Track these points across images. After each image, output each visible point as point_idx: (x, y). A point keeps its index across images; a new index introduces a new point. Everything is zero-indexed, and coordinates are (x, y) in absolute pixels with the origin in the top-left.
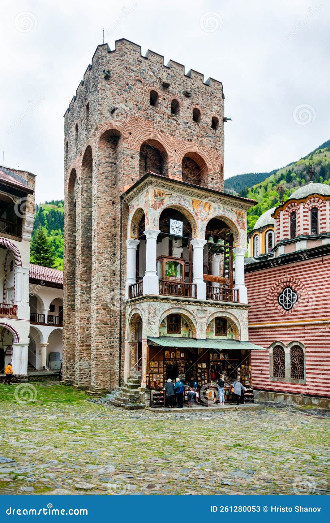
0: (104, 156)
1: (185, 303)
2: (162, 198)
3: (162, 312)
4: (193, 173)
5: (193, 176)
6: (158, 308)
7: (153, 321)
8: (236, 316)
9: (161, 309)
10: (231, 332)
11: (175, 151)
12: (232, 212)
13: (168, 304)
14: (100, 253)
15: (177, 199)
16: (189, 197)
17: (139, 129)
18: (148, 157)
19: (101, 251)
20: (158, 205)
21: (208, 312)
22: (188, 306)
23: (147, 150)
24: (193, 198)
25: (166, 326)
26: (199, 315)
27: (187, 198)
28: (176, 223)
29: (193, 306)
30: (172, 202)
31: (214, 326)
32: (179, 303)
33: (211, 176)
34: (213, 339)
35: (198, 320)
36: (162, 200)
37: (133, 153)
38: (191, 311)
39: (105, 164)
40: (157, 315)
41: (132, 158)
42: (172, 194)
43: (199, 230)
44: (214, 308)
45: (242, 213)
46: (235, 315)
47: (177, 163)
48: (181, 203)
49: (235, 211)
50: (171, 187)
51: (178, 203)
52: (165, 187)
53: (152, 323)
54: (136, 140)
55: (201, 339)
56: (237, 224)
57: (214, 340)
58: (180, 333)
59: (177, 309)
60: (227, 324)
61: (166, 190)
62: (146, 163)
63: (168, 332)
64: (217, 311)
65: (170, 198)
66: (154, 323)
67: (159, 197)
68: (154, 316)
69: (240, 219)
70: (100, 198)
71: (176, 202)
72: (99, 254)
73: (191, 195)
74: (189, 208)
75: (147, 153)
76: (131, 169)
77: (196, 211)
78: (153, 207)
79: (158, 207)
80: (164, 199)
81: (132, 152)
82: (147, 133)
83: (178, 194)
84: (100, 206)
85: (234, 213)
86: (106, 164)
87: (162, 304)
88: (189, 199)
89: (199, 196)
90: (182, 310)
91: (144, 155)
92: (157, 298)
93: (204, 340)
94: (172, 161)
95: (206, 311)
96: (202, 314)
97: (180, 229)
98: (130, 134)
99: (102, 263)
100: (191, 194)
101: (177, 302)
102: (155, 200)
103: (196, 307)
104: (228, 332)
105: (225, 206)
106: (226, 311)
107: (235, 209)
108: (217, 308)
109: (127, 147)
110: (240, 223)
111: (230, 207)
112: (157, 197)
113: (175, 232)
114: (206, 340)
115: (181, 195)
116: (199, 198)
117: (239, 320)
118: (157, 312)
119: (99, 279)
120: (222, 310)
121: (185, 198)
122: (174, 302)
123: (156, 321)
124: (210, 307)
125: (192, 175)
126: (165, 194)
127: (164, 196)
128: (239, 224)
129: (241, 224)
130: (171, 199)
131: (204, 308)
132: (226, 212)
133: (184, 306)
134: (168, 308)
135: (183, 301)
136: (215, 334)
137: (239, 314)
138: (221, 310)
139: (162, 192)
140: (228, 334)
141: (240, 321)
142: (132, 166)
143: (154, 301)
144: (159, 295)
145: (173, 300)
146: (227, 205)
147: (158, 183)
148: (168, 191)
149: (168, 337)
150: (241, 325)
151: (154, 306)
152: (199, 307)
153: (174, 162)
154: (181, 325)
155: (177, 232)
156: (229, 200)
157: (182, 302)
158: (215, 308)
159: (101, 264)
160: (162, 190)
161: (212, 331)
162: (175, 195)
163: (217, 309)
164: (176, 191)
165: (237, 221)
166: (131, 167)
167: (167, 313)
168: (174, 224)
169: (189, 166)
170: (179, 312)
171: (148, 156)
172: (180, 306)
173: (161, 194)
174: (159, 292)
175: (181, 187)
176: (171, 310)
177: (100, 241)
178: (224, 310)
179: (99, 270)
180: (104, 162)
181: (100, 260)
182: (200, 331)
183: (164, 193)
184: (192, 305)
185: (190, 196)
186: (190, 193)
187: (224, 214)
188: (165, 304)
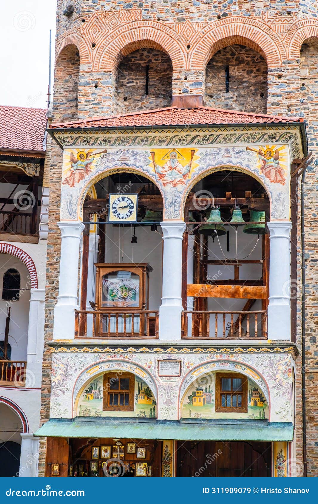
0: (64, 92)
1: (129, 350)
2: (86, 162)
3: (81, 371)
4: (255, 69)
5: (256, 77)
6: (71, 363)
7: (61, 388)
8: (256, 368)
9: (78, 366)
10: (259, 404)
11: (189, 47)
12: (248, 154)
13: (93, 355)
14: (52, 265)
15: (117, 157)
16: (144, 147)
17: (110, 32)
18: (152, 68)
19: (55, 261)
20: (77, 176)
21: (185, 365)
22: (138, 355)
23: (151, 55)
24: (153, 147)
25: (102, 396)
26: (162, 373)
27: (138, 151)
28: (121, 200)
29: (147, 354)
30: (107, 164)
31: (214, 393)
32: (116, 350)
33: (276, 70)
34: (210, 420)
35: (160, 381)
36: (87, 165)
37: (98, 77)
38: (144, 366)
39: (67, 105)
40: (69, 377)
41: (96, 87)
42: (108, 151)
43: (167, 205)
44: (199, 356)
45: (274, 150)
46: (254, 366)
47: (191, 68)
48: (127, 162)
49: (258, 150)
50: (101, 139)
51: (120, 163)
52: (92, 142)
53: (59, 392)
54: (105, 52)
55: (165, 421)
56: (263, 175)
57: (212, 422)
58: (132, 409)
59: (114, 363)
60: (249, 386)
61: (94, 147)
62: (147, 80)
63: (105, 409)
64: (206, 361)
65: (102, 158)
66: (64, 392)
67: (79, 162)
68: (64, 380)
69: (271, 162)
70: (56, 165)
71: (116, 162)
72: (50, 267)
73: (148, 143)
74: (145, 168)
75: (150, 61)
76: (93, 106)
77: (161, 170)
78: (68, 182)
79: (76, 180)
80: (91, 163)
81: (96, 76)
82: (127, 33)
83: (119, 147)
84: (54, 180)
85: (255, 154)
86: (68, 103)
87: (80, 355)
88: (144, 151)
89: (164, 141)
90: (125, 364)
91: (142, 67)
92: (68, 346)
93: (174, 421)
94: (181, 67)
95: (180, 362)
96: (172, 370)
97: (131, 210)
98: (94, 45)
99: (55, 282)
100: (147, 141)
101: (110, 350)
102: (72, 169)
103: (156, 356)
104: (250, 404)
105: (229, 145)
106: (231, 359)
107: (256, 146)
108: (207, 355)
109: (87, 70)
110: (269, 172)
111: (242, 144)
112: (75, 162)
113: (120, 216)
114: (178, 422)
115: (126, 147)
116: (165, 144)
117: (265, 376)
118: (71, 372)
119: (48, 312)
120: (219, 359)
121: (135, 151)
122: (105, 350)
123: (68, 389)
124: (188, 353)
125: (253, 75)
126: (94, 153)
127: (90, 158)
128: (268, 174)
129: (273, 172)
130: (105, 159)
131: (174, 357)
132: (233, 155)
133: (127, 356)
134: (93, 363)
135: (125, 347)
136: (217, 408)
137: (266, 363)
138: (217, 357)
139: (87, 151)
140: (251, 407)
141: (267, 379)
142: (95, 102)
143: (62, 351)
144: (76, 338)
145: (103, 347)
146: (235, 142)
147: (74, 139)
148: (100, 147)
149: (105, 418)
150: (270, 386)
151: (64, 361)
152: (163, 355)
153: (185, 68)
154: (136, 392)
155: (125, 216)
156: (233, 132)
157: (123, 348)
158: (202, 355)
159: (54, 285)
160: (85, 149)
161: (209, 402)
162: (113, 151)
163: (208, 357)
164: (115, 143)
165: (262, 169)
166: (93, 104)
167: (91, 372)
168: (117, 202)
169: (246, 59)
170: (119, 368)
171: (152, 65)
172: (118, 357)
173: (85, 156)
174: (76, 334)
175: (120, 135)
176: (101, 365)
177: (53, 242)
178: (224, 357)
179: (49, 295)
180: (65, 101)
181: (52, 277)
182: (165, 403)
183: (91, 152)
184: (147, 352)
185: (145, 144)
186: (143, 141)
187: (230, 162)
188: (87, 355)
